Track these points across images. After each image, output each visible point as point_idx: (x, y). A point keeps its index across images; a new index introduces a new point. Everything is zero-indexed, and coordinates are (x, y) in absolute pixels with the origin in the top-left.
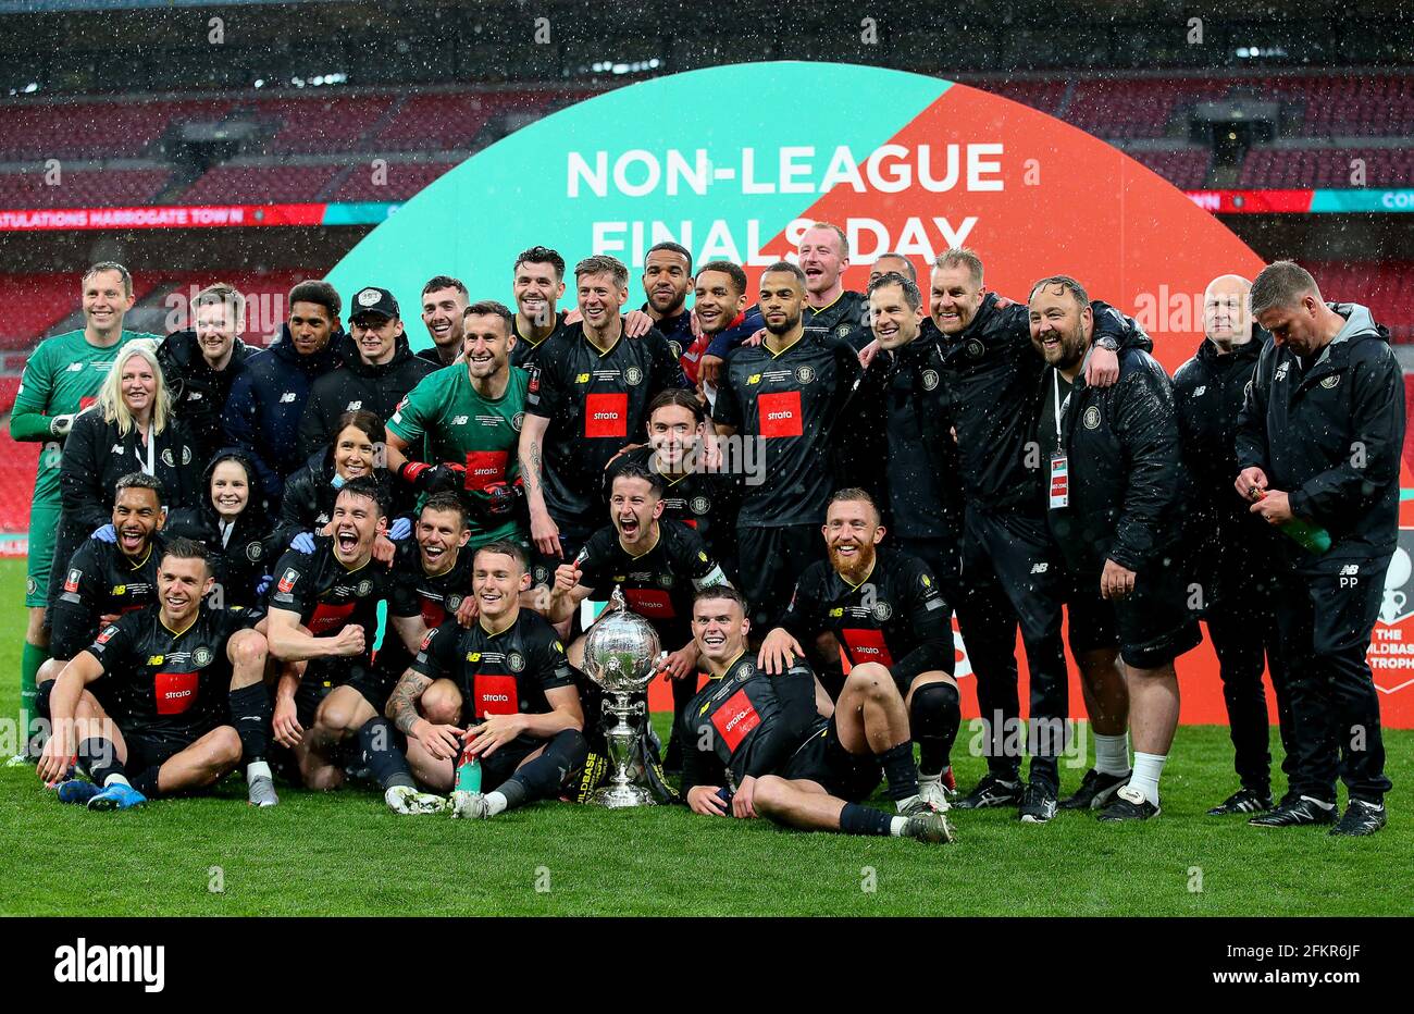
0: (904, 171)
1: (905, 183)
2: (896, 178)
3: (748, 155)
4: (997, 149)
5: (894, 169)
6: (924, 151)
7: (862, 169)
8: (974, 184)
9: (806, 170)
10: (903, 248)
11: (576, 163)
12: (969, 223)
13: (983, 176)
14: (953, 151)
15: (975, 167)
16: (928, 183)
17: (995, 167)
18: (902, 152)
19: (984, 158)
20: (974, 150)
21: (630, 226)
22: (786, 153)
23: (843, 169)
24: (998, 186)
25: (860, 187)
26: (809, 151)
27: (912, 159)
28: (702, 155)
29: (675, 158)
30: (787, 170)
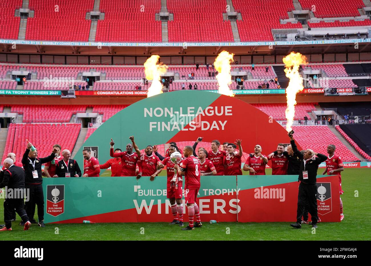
0: (212, 112)
1: (213, 114)
2: (211, 113)
3: (181, 108)
4: (231, 107)
5: (211, 111)
6: (216, 108)
7: (204, 111)
8: (226, 114)
9: (193, 111)
10: (213, 127)
11: (146, 110)
12: (226, 122)
13: (228, 113)
14: (222, 107)
15: (226, 111)
16: (217, 114)
17: (230, 111)
18: (212, 108)
19: (228, 109)
20: (226, 107)
21: (157, 123)
22: (189, 108)
23: (200, 111)
24: (231, 114)
25: (204, 115)
26: (193, 108)
27: (214, 109)
28: (172, 109)
29: (166, 109)
30: (189, 111)
